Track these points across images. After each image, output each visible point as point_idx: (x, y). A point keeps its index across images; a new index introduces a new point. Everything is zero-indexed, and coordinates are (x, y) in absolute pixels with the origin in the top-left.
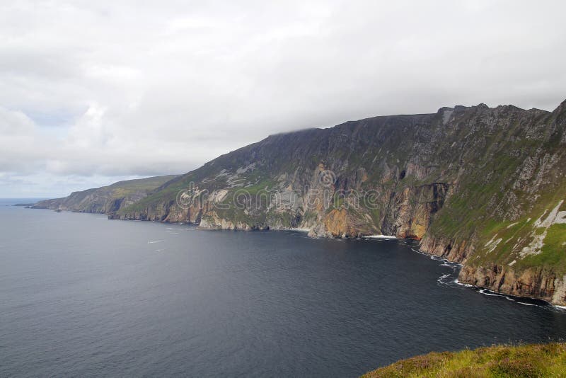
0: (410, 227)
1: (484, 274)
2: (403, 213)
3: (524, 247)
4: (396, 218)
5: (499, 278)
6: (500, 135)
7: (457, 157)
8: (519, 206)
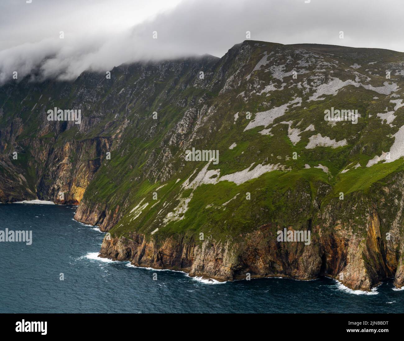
0: (69, 189)
1: (126, 246)
2: (62, 174)
3: (169, 212)
4: (54, 179)
5: (139, 249)
6: (171, 82)
7: (124, 106)
8: (170, 165)
